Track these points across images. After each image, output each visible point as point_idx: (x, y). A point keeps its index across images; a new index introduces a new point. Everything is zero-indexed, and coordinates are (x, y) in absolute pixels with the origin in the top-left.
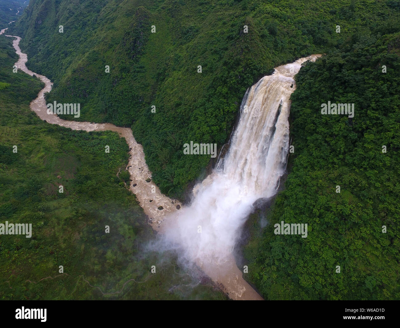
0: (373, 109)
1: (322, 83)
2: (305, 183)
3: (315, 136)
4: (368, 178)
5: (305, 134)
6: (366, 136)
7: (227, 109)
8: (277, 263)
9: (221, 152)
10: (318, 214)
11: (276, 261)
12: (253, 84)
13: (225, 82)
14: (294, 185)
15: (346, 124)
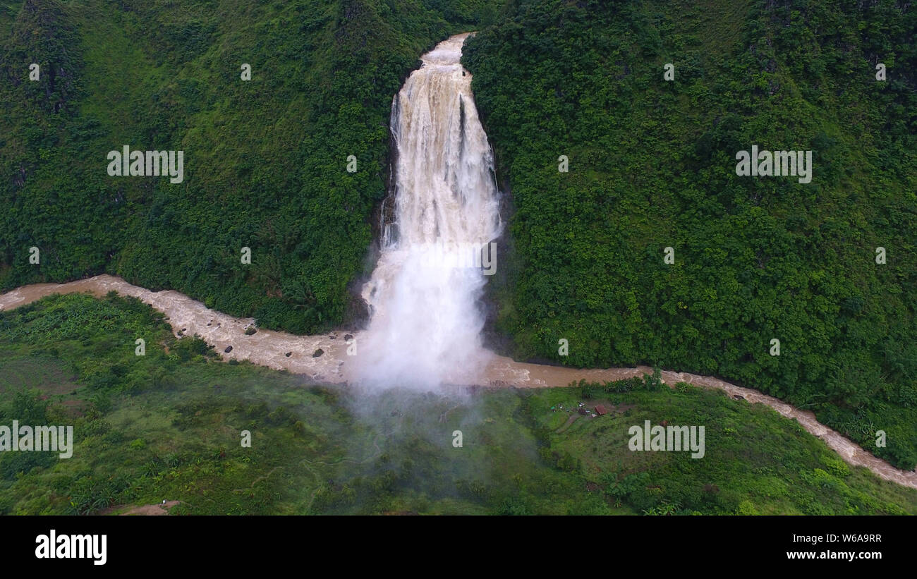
0: (577, 71)
1: (506, 58)
2: (541, 186)
3: (524, 126)
4: (603, 145)
5: (510, 130)
6: (582, 101)
7: (371, 136)
8: (551, 305)
9: (382, 216)
10: (574, 211)
11: (549, 304)
12: (401, 87)
13: (351, 95)
14: (529, 195)
15: (556, 97)
